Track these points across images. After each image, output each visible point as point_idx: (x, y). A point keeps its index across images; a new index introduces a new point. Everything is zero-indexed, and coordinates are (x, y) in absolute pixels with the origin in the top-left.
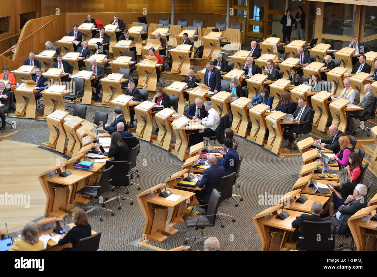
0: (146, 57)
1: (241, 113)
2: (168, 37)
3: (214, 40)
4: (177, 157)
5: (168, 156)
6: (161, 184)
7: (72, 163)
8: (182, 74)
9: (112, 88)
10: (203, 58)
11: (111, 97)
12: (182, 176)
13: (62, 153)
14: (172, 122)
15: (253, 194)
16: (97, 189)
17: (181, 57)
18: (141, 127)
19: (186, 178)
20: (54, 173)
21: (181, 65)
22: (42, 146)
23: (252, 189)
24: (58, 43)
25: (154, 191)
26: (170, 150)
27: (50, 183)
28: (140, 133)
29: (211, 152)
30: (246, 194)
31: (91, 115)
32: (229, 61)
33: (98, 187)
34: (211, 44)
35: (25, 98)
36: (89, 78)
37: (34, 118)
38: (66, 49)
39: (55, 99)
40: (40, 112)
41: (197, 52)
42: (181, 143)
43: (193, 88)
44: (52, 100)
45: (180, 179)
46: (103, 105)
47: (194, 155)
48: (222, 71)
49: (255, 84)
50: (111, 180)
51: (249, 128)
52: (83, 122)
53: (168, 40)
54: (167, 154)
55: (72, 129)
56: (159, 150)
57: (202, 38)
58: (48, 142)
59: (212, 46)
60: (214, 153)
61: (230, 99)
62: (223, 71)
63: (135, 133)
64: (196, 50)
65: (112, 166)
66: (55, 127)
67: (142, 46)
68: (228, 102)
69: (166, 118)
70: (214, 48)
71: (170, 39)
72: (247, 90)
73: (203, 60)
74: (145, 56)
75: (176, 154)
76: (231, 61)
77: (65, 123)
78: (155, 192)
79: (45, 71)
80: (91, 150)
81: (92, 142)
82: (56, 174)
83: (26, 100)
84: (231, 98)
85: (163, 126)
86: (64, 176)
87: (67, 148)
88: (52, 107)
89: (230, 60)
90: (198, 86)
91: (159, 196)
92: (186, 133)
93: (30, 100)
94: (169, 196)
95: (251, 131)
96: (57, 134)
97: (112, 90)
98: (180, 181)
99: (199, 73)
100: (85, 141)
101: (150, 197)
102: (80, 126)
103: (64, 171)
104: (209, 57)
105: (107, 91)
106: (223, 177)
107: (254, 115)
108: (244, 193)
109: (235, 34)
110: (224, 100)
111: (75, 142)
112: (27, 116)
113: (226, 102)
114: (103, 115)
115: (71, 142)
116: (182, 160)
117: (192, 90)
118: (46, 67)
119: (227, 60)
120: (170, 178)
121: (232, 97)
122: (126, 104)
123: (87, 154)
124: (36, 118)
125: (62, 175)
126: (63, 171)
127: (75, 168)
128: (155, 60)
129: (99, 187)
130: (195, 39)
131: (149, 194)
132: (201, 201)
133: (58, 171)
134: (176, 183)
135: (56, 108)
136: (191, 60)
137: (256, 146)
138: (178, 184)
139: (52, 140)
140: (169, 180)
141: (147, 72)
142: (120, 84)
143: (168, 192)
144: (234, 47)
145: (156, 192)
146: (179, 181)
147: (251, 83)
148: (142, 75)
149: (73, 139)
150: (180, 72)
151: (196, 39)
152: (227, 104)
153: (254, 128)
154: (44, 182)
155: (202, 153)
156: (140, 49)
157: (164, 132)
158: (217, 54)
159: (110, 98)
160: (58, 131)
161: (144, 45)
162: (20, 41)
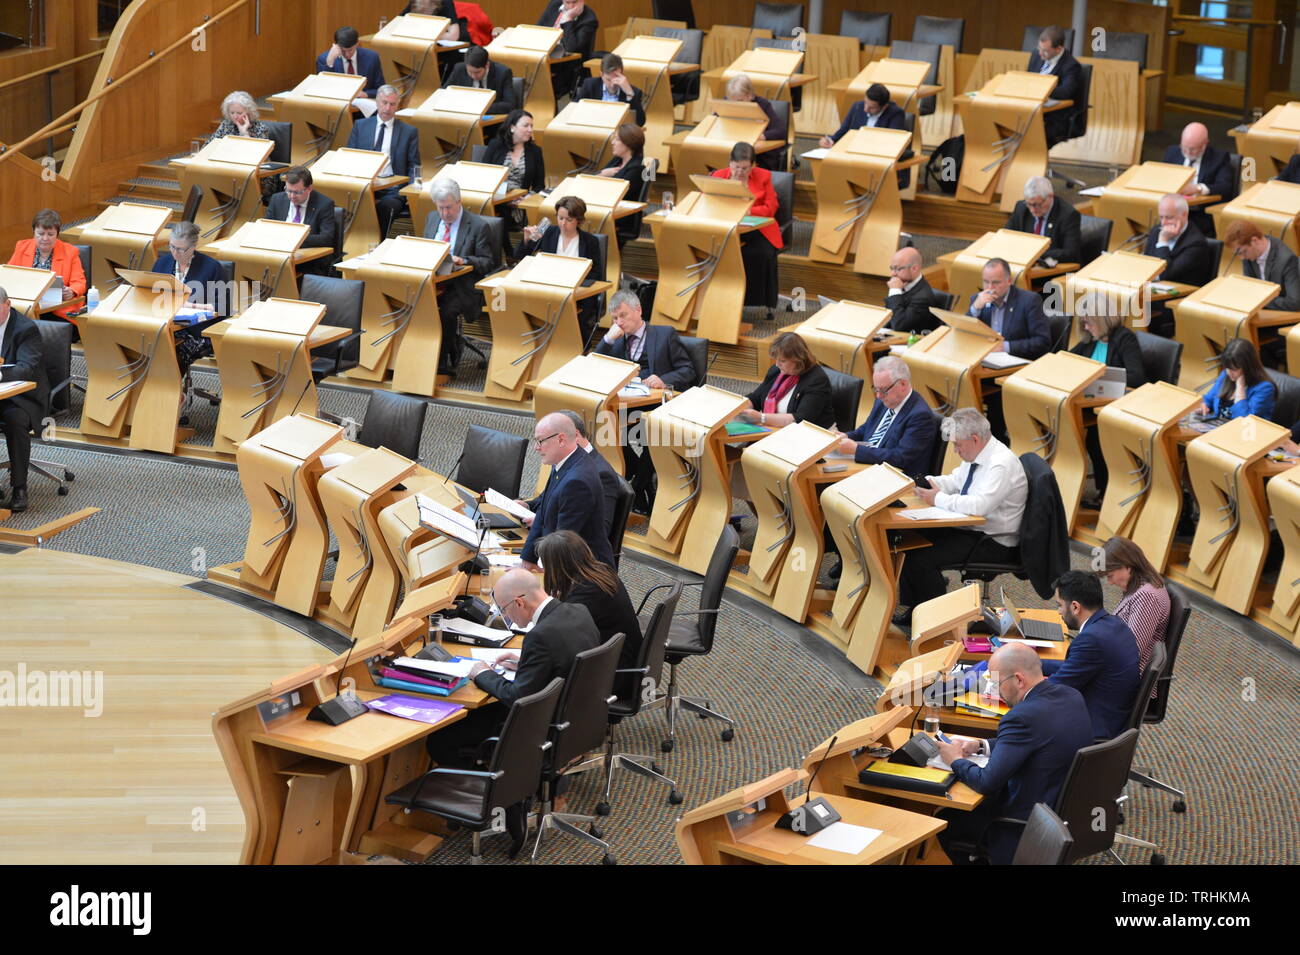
0: (699, 186)
1: (1146, 460)
2: (796, 93)
3: (1018, 114)
4: (845, 655)
5: (802, 649)
6: (788, 771)
7: (365, 662)
8: (860, 266)
9: (534, 323)
10: (961, 195)
11: (532, 363)
12: (885, 740)
13: (307, 615)
14: (821, 487)
15: (1212, 843)
16: (483, 785)
17: (860, 188)
18: (672, 509)
19: (900, 750)
20: (286, 706)
21: (858, 225)
22: (210, 580)
23: (1205, 816)
24: (280, 104)
25: (755, 805)
26: (808, 621)
27: (262, 749)
28: (665, 534)
29: (1014, 633)
30: (1177, 841)
31: (444, 443)
32: (1090, 212)
33: (490, 777)
34: (1003, 132)
35: (129, 355)
36: (430, 273)
37: (170, 450)
38: (316, 136)
39: (269, 366)
40: (197, 424)
41: (932, 167)
42: (862, 588)
43: (918, 336)
44: (259, 367)
45: (873, 751)
46: (490, 399)
47: (932, 643)
48: (1054, 258)
49: (1215, 323)
50: (549, 744)
51: (1185, 528)
52: (410, 473)
53: (797, 104)
54: (792, 636)
55: (358, 507)
56: (755, 617)
57: (958, 99)
58: (239, 564)
59: (1003, 137)
60: (1028, 638)
61: (1095, 392)
62: (1061, 260)
63: (645, 533)
64: (926, 158)
65: (558, 680)
66: (277, 495)
67: (674, 132)
68: (1085, 402)
69: (794, 469)
70: (1016, 151)
71: (807, 102)
72: (1176, 350)
73: (961, 205)
74: (693, 178)
75: (836, 637)
76: (1096, 212)
77: (327, 478)
78: (760, 809)
79: (219, 237)
80: (454, 603)
81: (457, 567)
82: (293, 708)
83: (132, 367)
84: (1101, 388)
85: (781, 505)
86: (333, 719)
87: (331, 595)
88: (254, 403)
89: (1091, 207)
90: (944, 324)
91: (777, 826)
92: (891, 544)
93: (155, 367)
94: (823, 828)
95: (1190, 543)
96: (281, 528)
97: (535, 335)
98: (873, 763)
99: (943, 262)
100: (425, 560)
101: (734, 830)
102: (396, 494)
103: (333, 696)
104: (992, 188)
105: (513, 335)
106: (1083, 750)
107: (1211, 467)
108: (1164, 832)
109: (1113, 86)
110: (1067, 395)
111: (370, 568)
112: (135, 443)
113: (1076, 405)
114: (503, 444)
115: (350, 564)
116: (866, 666)
117: (914, 342)
118: (225, 217)
119: (1078, 207)
120: (831, 746)
121: (1103, 383)
122: (604, 398)
123: (435, 623)
124: (177, 450)
125: (324, 716)
126: (325, 696)
127: (381, 685)
128: (740, 197)
129: (495, 775)
130: (923, 106)
131: (733, 816)
132: (971, 858)
133: (301, 697)
134: (856, 770)
135: (276, 404)
136: (904, 203)
137: (1216, 617)
138: (867, 778)
139: (258, 556)
140: (829, 756)
141: (697, 254)
142: (574, 306)
143: (820, 811)
144: (1106, 150)
145: (762, 807)
146: (868, 761)
147: (1195, 320)
148: (677, 266)
149: (360, 551)
150: (851, 258)
151: (929, 106)
152: (1080, 414)
153: (1210, 529)
154: (238, 745)
155: (970, 640)
156: (664, 144)
157: (782, 535)
158: (1028, 179)
159: (525, 372)
160: (290, 515)
161: (682, 126)
162: (99, 87)
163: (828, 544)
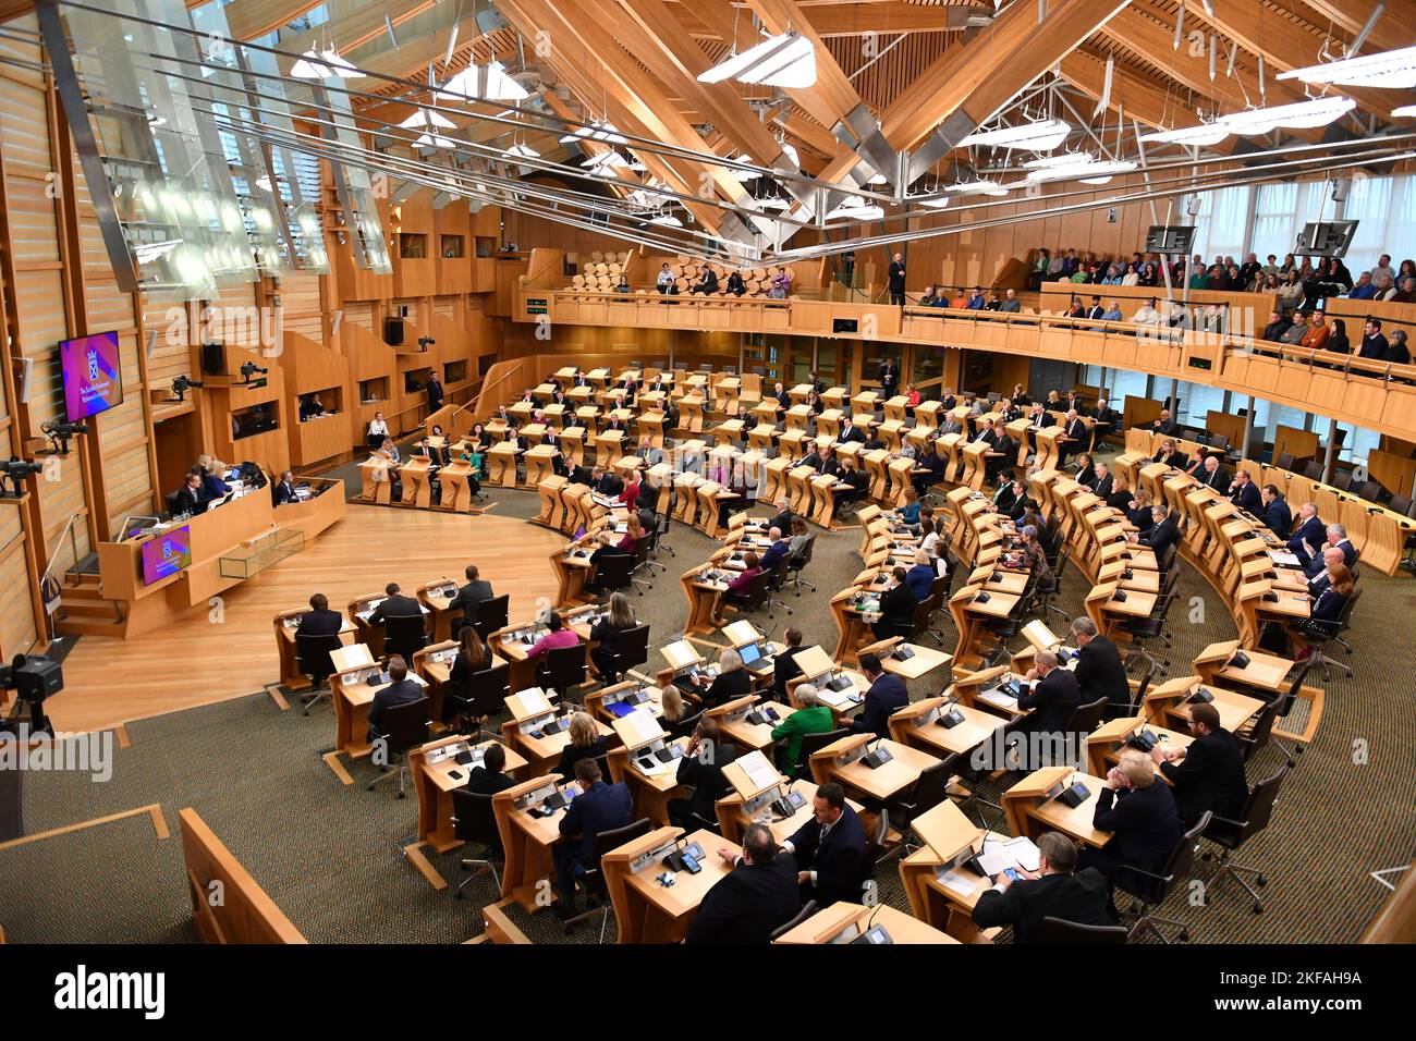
0: (648, 410)
9: (609, 448)
11: (609, 459)
12: (729, 554)
13: (559, 529)
17: (691, 410)
19: (733, 556)
21: (691, 420)
22: (531, 521)
26: (694, 524)
27: (560, 564)
32: (753, 414)
37: (514, 487)
39: (540, 463)
40: (521, 479)
42: (709, 515)
44: (537, 463)
49: (790, 442)
54: (690, 529)
55: (573, 499)
58: (539, 516)
66: (550, 497)
72: (781, 449)
75: (703, 528)
77: (564, 492)
87: (566, 523)
88: (537, 473)
93: (509, 465)
96: (551, 506)
97: (610, 452)
102: (584, 496)
103: (580, 550)
104: (725, 409)
105: (601, 452)
107: (795, 479)
111: (577, 516)
112: (504, 485)
115: (571, 514)
116: (712, 536)
118: (523, 424)
122: (634, 467)
124: (516, 487)
128: (661, 413)
139: (545, 514)
141: (650, 429)
147: (784, 441)
149: (574, 511)
160: (554, 502)
162: (483, 390)
163: (698, 503)
